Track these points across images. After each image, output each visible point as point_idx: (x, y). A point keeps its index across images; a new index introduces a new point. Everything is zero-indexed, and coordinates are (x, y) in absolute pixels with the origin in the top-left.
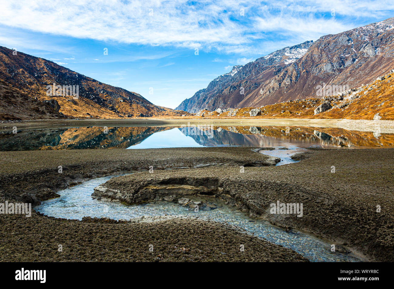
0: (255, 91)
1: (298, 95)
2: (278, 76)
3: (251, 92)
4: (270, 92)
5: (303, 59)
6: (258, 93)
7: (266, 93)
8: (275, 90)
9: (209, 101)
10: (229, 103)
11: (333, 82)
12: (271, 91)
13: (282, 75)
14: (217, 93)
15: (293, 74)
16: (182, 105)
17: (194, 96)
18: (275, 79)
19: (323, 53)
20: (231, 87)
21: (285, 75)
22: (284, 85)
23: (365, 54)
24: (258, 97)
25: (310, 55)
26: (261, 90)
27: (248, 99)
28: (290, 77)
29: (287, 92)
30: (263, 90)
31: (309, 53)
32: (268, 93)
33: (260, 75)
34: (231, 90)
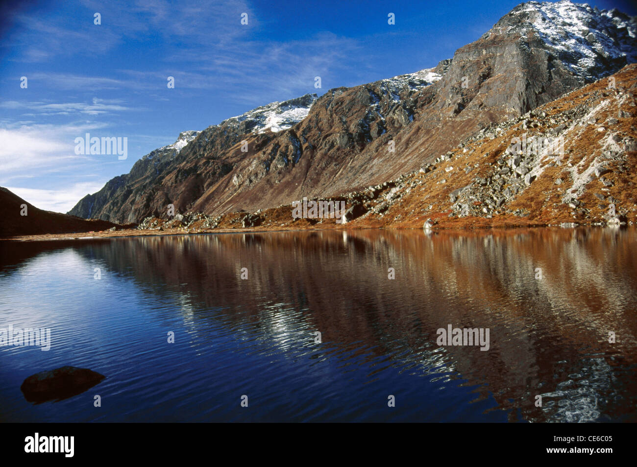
0: (224, 179)
1: (299, 185)
2: (264, 153)
3: (217, 181)
4: (251, 181)
5: (304, 126)
6: (229, 182)
7: (243, 182)
8: (259, 177)
9: (136, 197)
10: (175, 201)
11: (353, 165)
12: (253, 178)
13: (269, 151)
14: (150, 183)
15: (289, 150)
16: (80, 206)
17: (103, 189)
18: (259, 158)
19: (334, 115)
20: (179, 171)
21: (275, 150)
22: (274, 169)
24: (229, 189)
25: (314, 119)
26: (235, 178)
27: (213, 193)
28: (284, 155)
29: (279, 181)
30: (238, 177)
31: (312, 115)
32: (247, 182)
33: (231, 150)
34: (180, 178)
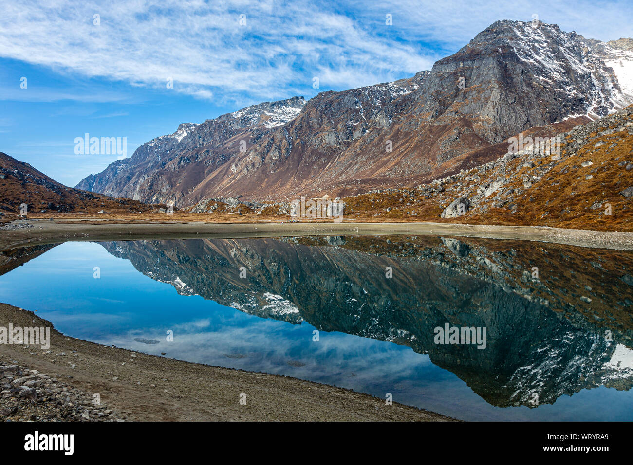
0: (223, 167)
1: (291, 176)
2: (260, 146)
3: (216, 168)
4: (248, 170)
5: (296, 123)
6: (228, 170)
7: (241, 171)
8: (256, 167)
9: (139, 180)
10: (178, 185)
11: (339, 160)
12: (250, 168)
13: (265, 144)
14: (153, 167)
15: (283, 144)
16: (83, 185)
17: (106, 171)
18: (256, 150)
19: (324, 116)
20: (181, 158)
21: (270, 145)
22: (270, 161)
23: (378, 125)
24: (228, 177)
25: (306, 118)
26: (233, 167)
27: (212, 180)
28: (279, 148)
29: (274, 171)
30: (236, 166)
31: (304, 114)
32: (245, 171)
33: (229, 141)
34: (182, 163)
